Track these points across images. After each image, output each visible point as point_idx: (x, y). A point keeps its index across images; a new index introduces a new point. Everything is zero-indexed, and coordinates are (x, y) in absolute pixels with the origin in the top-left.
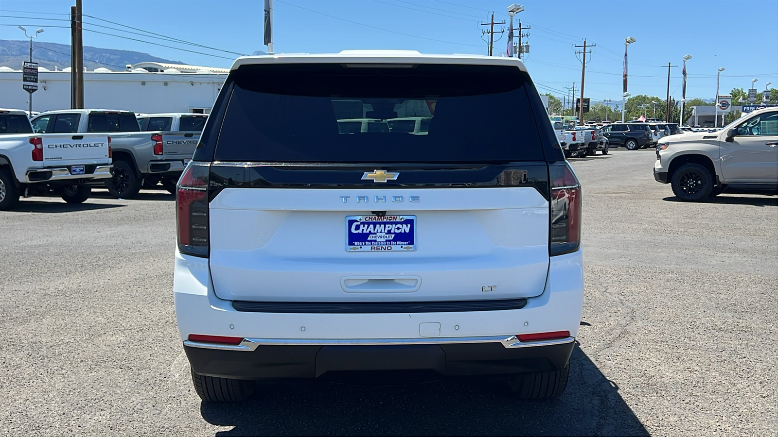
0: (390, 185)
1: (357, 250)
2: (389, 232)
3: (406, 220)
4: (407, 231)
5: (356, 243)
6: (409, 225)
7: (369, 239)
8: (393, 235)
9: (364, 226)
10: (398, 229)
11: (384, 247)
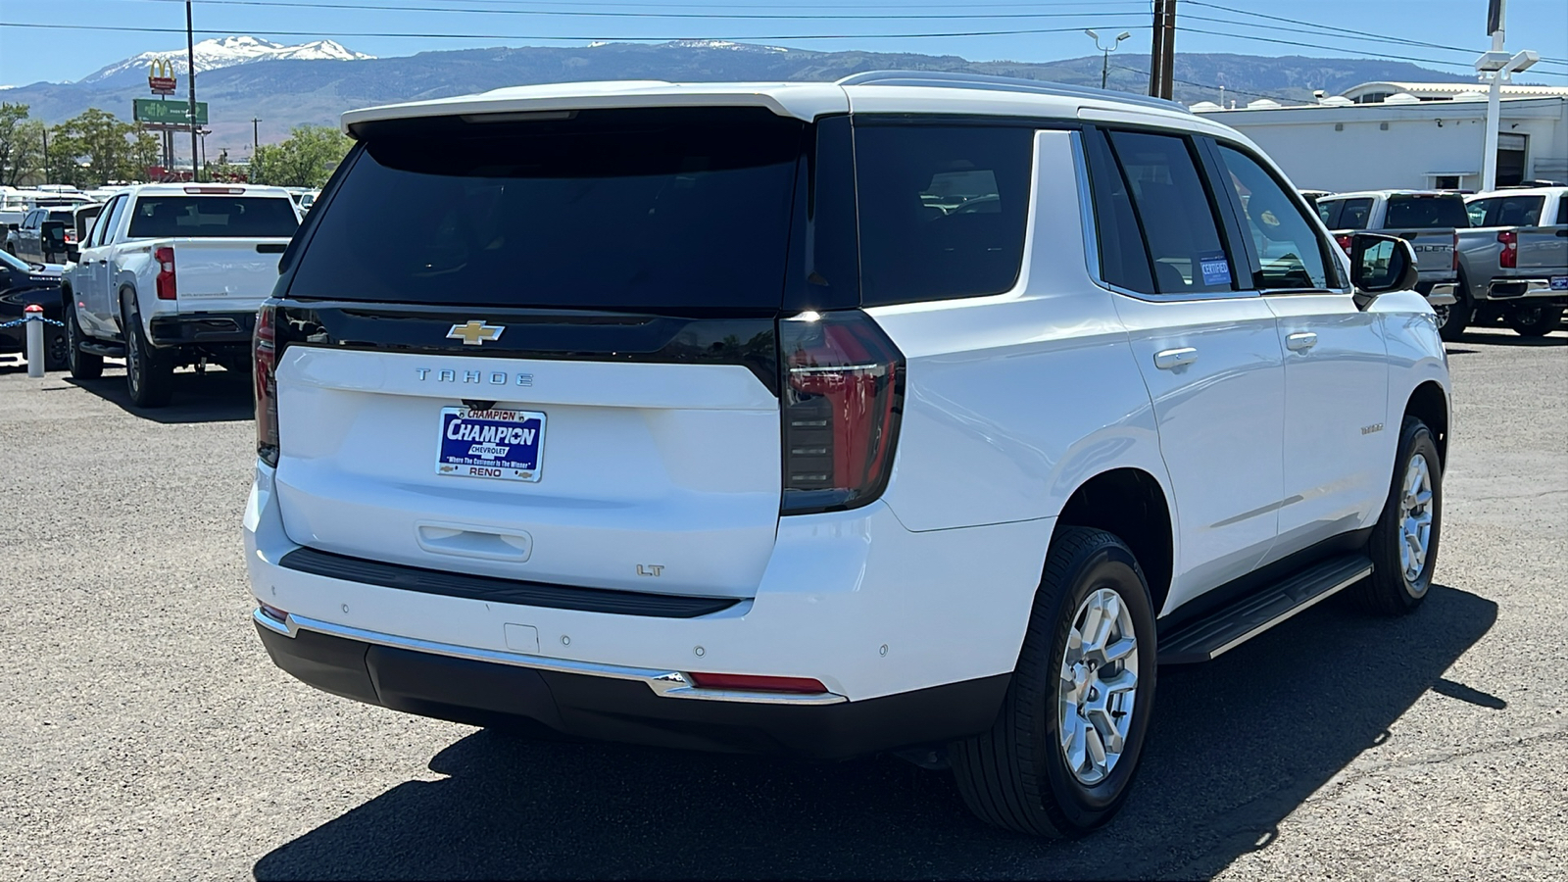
0: (488, 350)
1: (450, 472)
2: (502, 443)
3: (530, 420)
4: (529, 443)
5: (451, 459)
6: (533, 431)
7: (470, 452)
8: (507, 448)
9: (466, 429)
10: (516, 436)
11: (490, 469)
